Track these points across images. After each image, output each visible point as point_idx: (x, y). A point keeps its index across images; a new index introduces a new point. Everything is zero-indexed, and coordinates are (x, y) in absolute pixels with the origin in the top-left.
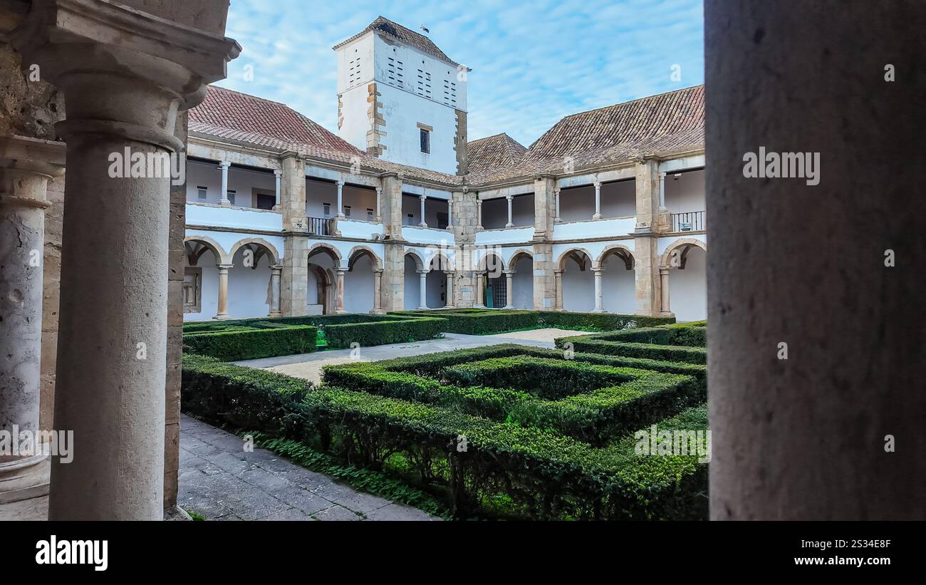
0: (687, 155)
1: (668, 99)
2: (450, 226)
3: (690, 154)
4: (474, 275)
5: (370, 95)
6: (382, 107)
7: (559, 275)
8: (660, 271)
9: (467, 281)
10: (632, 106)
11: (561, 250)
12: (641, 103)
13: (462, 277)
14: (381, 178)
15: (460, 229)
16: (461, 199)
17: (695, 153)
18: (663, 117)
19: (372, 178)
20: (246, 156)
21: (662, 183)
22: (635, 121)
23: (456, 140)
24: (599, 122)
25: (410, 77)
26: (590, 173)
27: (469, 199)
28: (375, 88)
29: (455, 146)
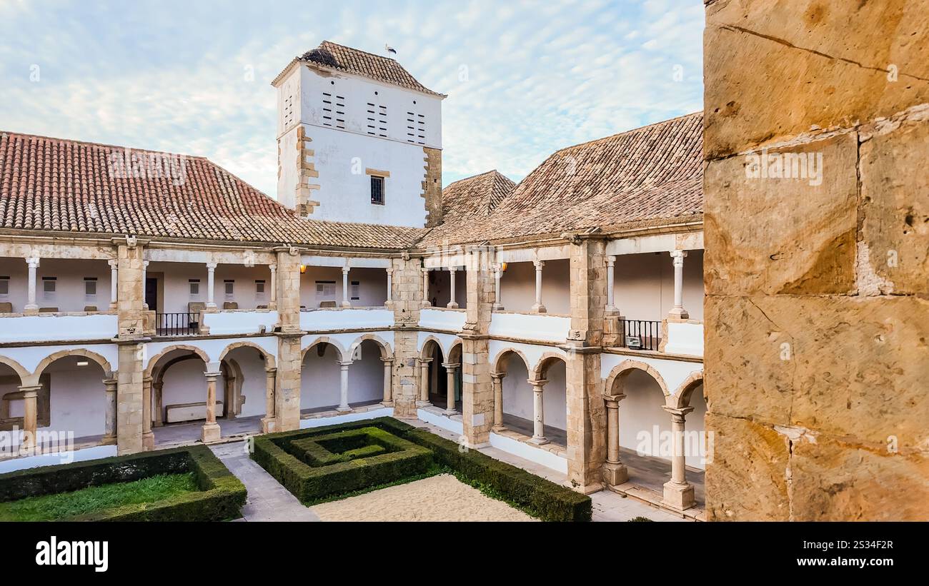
0: (639, 233)
1: (675, 128)
2: (389, 302)
3: (644, 233)
4: (417, 364)
5: (299, 140)
6: (313, 155)
7: (497, 381)
8: (606, 402)
9: (408, 371)
10: (629, 139)
11: (498, 349)
12: (642, 134)
13: (403, 366)
14: (275, 253)
15: (401, 305)
16: (402, 267)
17: (649, 232)
18: (661, 156)
19: (262, 255)
20: (64, 247)
21: (611, 271)
22: (627, 161)
23: (424, 185)
24: (588, 162)
25: (356, 113)
26: (529, 247)
27: (412, 267)
28: (303, 133)
29: (423, 192)
